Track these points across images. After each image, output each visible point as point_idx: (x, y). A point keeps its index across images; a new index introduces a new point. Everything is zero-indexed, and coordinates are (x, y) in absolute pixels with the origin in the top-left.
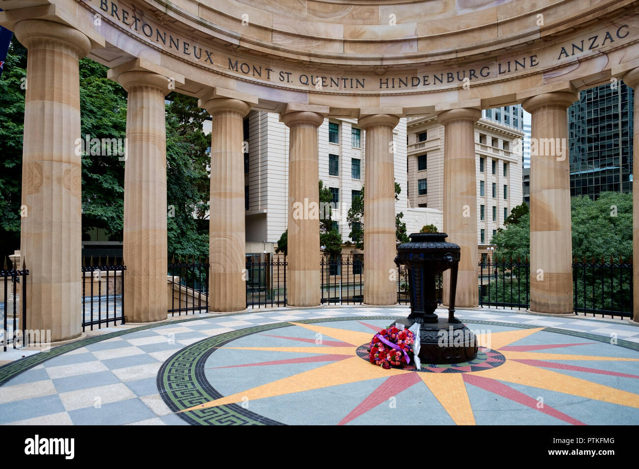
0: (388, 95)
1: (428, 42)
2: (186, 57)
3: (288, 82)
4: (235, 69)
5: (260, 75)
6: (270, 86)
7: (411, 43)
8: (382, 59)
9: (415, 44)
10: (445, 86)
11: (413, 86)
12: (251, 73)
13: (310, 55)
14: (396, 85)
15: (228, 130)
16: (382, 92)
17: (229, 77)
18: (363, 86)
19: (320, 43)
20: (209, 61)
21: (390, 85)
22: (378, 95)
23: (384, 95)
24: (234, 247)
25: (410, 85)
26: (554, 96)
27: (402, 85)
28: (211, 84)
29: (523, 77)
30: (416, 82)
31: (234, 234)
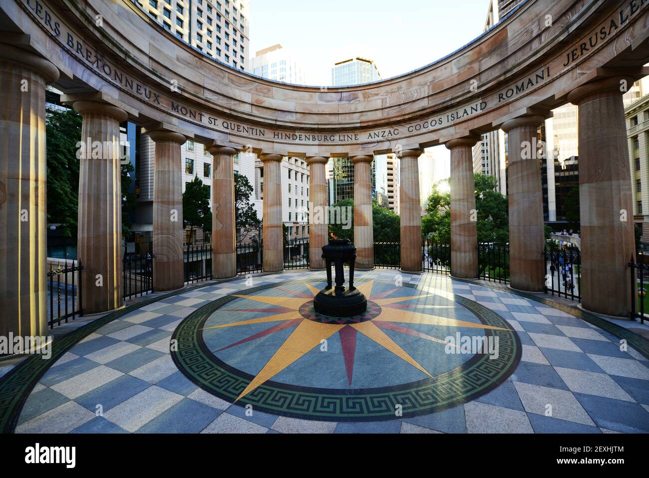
0: (279, 143)
1: (302, 115)
2: (139, 96)
3: (215, 125)
4: (176, 110)
5: (195, 117)
6: (202, 126)
7: (293, 114)
8: (276, 120)
9: (294, 114)
10: (311, 142)
11: (293, 139)
12: (188, 115)
13: (230, 110)
14: (284, 137)
15: (171, 154)
16: (275, 141)
17: (173, 115)
18: (264, 135)
19: (236, 102)
20: (156, 102)
21: (280, 137)
22: (273, 142)
23: (276, 142)
24: (176, 241)
25: (291, 139)
26: (367, 157)
27: (287, 138)
28: (159, 119)
29: (351, 145)
30: (295, 138)
31: (176, 232)
